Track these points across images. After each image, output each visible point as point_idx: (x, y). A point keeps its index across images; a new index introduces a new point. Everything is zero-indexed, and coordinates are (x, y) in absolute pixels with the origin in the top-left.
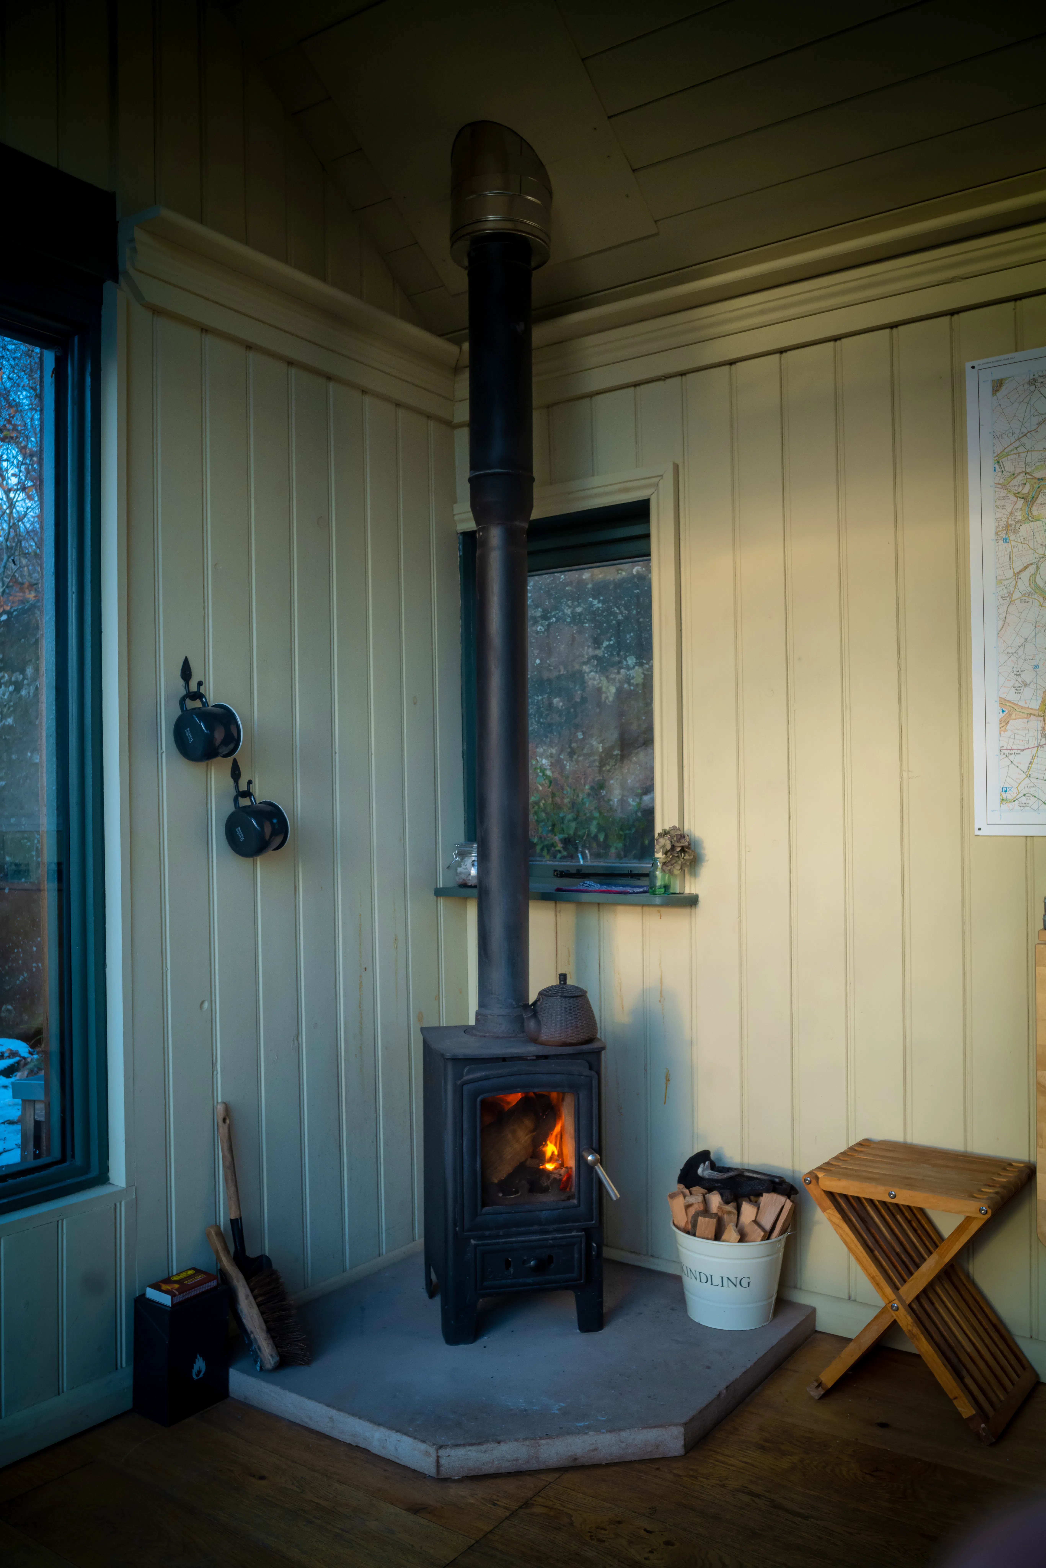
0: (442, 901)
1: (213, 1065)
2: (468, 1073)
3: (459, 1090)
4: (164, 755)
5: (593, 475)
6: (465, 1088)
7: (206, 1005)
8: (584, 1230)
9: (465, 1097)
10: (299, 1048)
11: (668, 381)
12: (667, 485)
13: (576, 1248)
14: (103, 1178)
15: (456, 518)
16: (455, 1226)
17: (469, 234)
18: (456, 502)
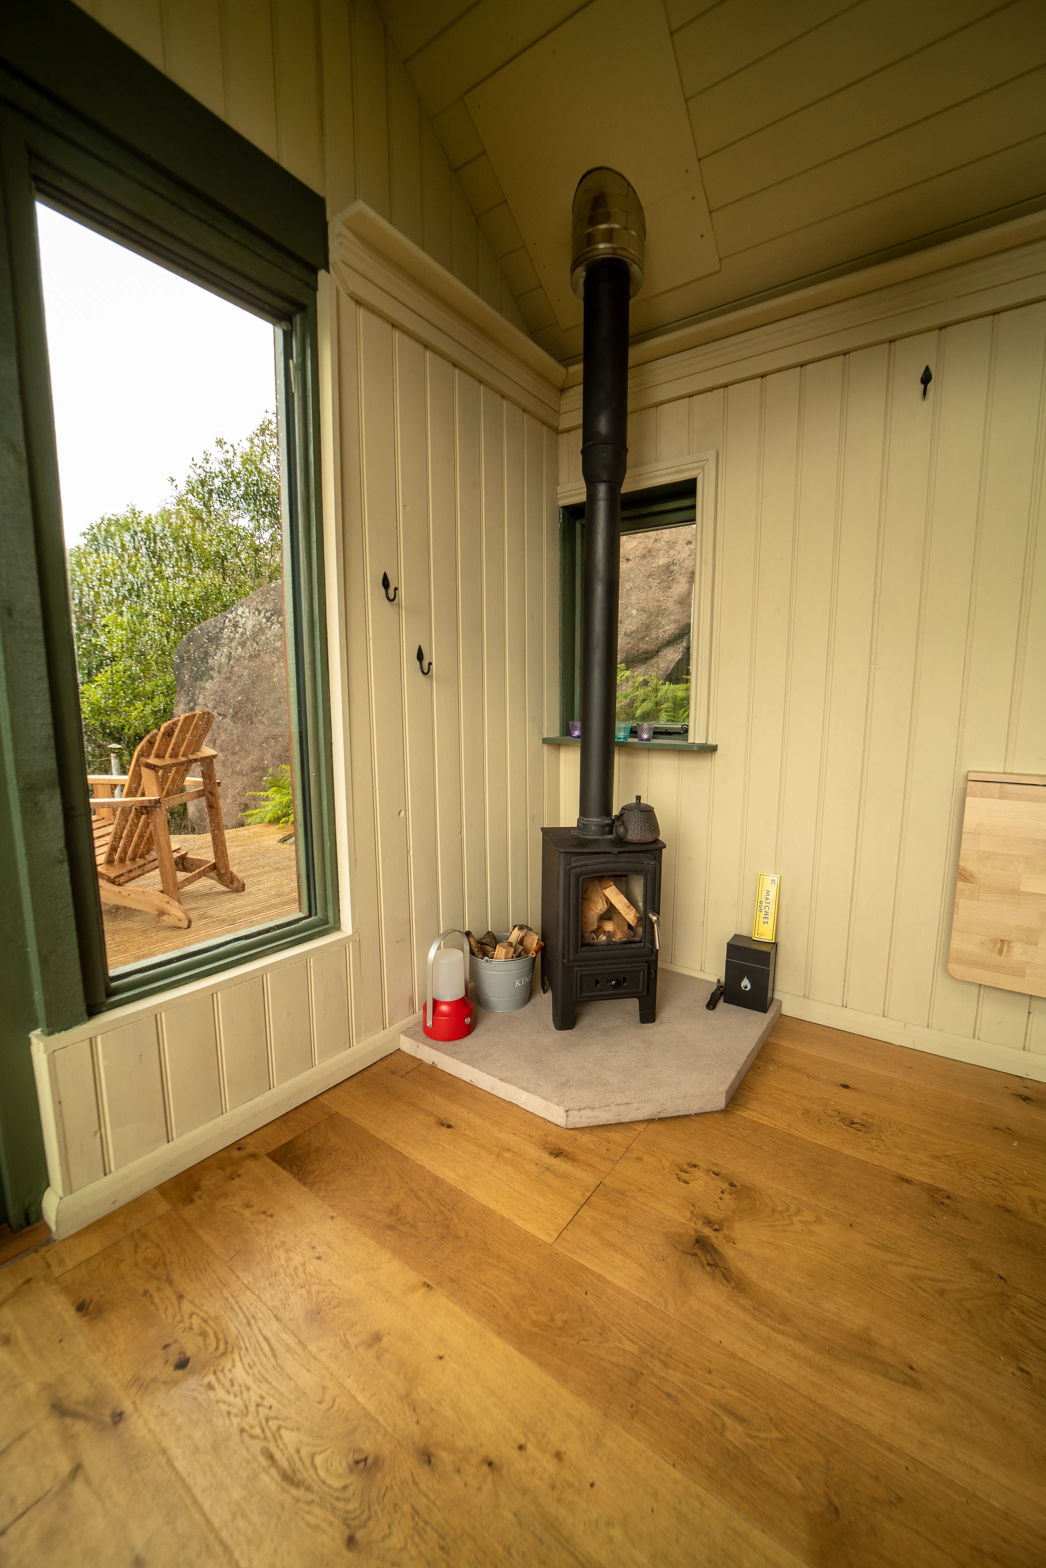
0: (545, 747)
1: (408, 852)
2: (575, 861)
3: (568, 873)
4: (371, 640)
5: (656, 462)
6: (572, 871)
7: (402, 813)
8: (647, 962)
9: (571, 877)
10: (462, 839)
11: (714, 392)
12: (711, 468)
13: (641, 972)
14: (337, 927)
15: (558, 496)
16: (564, 958)
17: (587, 259)
18: (558, 485)
